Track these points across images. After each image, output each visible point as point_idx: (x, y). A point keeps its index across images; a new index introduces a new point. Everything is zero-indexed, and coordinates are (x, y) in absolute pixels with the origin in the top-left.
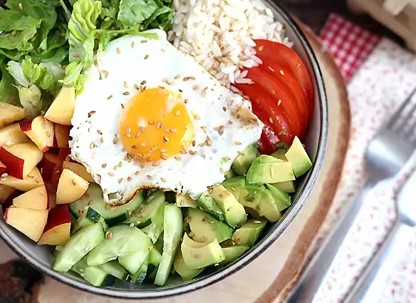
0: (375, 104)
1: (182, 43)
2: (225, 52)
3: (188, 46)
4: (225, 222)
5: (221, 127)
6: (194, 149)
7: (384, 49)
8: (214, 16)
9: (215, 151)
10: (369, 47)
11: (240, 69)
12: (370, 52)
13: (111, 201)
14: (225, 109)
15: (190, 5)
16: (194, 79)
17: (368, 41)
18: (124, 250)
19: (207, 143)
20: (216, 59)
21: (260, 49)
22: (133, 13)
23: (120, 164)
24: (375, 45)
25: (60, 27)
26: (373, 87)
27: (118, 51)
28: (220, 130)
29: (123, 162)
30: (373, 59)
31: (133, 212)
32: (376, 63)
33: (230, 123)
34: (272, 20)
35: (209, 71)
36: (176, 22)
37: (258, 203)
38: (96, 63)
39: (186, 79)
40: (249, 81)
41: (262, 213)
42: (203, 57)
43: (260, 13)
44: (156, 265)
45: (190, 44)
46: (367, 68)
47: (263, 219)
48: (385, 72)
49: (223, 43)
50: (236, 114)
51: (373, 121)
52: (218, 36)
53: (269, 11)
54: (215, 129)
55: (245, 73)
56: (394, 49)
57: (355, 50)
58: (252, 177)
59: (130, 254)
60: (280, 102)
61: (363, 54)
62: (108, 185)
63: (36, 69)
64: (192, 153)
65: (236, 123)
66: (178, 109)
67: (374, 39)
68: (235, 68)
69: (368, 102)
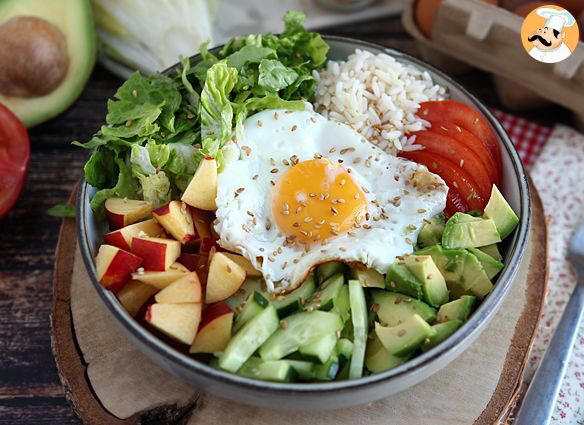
0: (564, 199)
1: (331, 113)
2: (385, 119)
3: (338, 115)
4: (424, 300)
5: (397, 199)
6: (368, 223)
7: (561, 137)
8: (365, 82)
9: (395, 222)
10: (541, 139)
11: (406, 135)
12: (543, 145)
13: (278, 290)
14: (397, 179)
15: (333, 75)
16: (352, 149)
17: (537, 132)
18: (307, 335)
19: (383, 216)
20: (375, 127)
21: (425, 113)
22: (275, 77)
23: (279, 251)
24: (548, 136)
25: (184, 109)
26: (557, 181)
27: (260, 124)
28: (396, 202)
29: (283, 248)
30: (549, 149)
31: (306, 301)
32: (554, 154)
33: (406, 193)
34: (432, 84)
35: (370, 141)
36: (321, 93)
37: (461, 273)
38: (234, 139)
39: (343, 152)
40: (418, 147)
41: (468, 286)
42: (360, 125)
43: (417, 78)
44: (348, 356)
45: (342, 113)
46: (544, 161)
47: (470, 292)
48: (568, 163)
49: (381, 109)
50: (412, 182)
51: (567, 217)
52: (373, 103)
53: (426, 75)
54: (390, 202)
55: (413, 138)
56: (572, 136)
57: (525, 145)
58: (449, 242)
59: (314, 340)
60: (462, 161)
61: (536, 148)
62: (270, 271)
63: (164, 150)
64: (368, 228)
65: (414, 193)
66: (342, 178)
67: (545, 130)
68: (399, 133)
69: (555, 198)
